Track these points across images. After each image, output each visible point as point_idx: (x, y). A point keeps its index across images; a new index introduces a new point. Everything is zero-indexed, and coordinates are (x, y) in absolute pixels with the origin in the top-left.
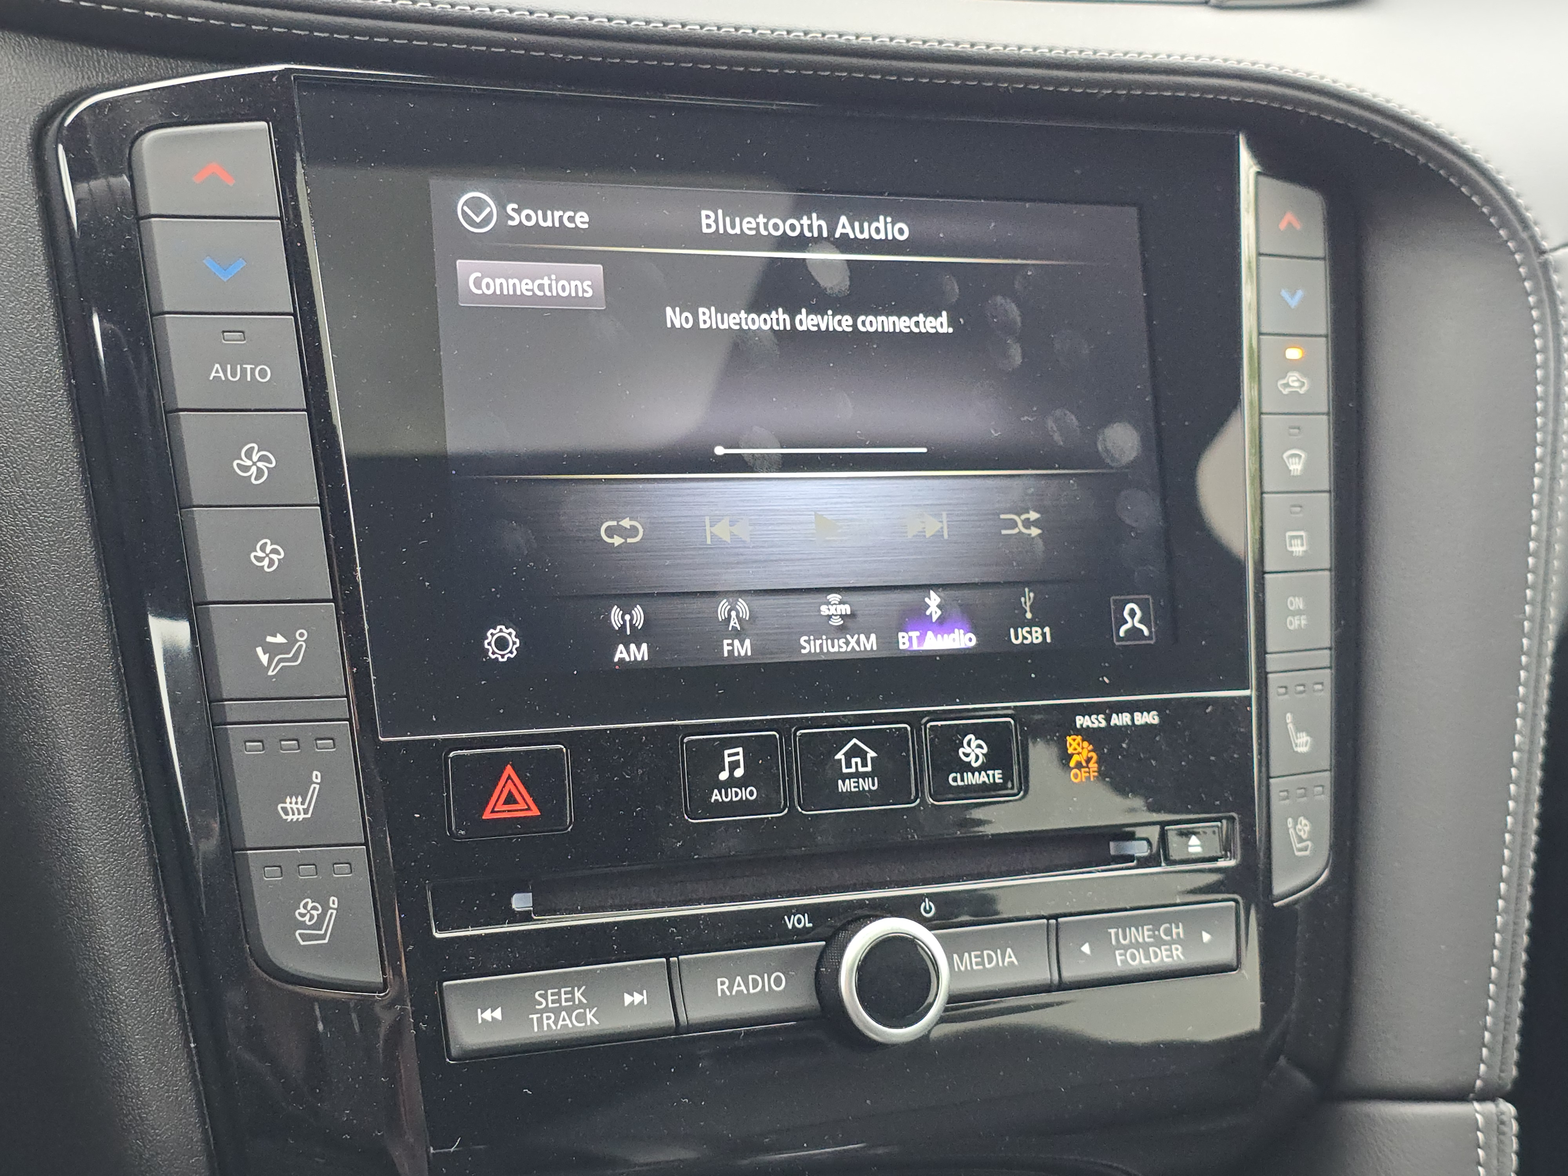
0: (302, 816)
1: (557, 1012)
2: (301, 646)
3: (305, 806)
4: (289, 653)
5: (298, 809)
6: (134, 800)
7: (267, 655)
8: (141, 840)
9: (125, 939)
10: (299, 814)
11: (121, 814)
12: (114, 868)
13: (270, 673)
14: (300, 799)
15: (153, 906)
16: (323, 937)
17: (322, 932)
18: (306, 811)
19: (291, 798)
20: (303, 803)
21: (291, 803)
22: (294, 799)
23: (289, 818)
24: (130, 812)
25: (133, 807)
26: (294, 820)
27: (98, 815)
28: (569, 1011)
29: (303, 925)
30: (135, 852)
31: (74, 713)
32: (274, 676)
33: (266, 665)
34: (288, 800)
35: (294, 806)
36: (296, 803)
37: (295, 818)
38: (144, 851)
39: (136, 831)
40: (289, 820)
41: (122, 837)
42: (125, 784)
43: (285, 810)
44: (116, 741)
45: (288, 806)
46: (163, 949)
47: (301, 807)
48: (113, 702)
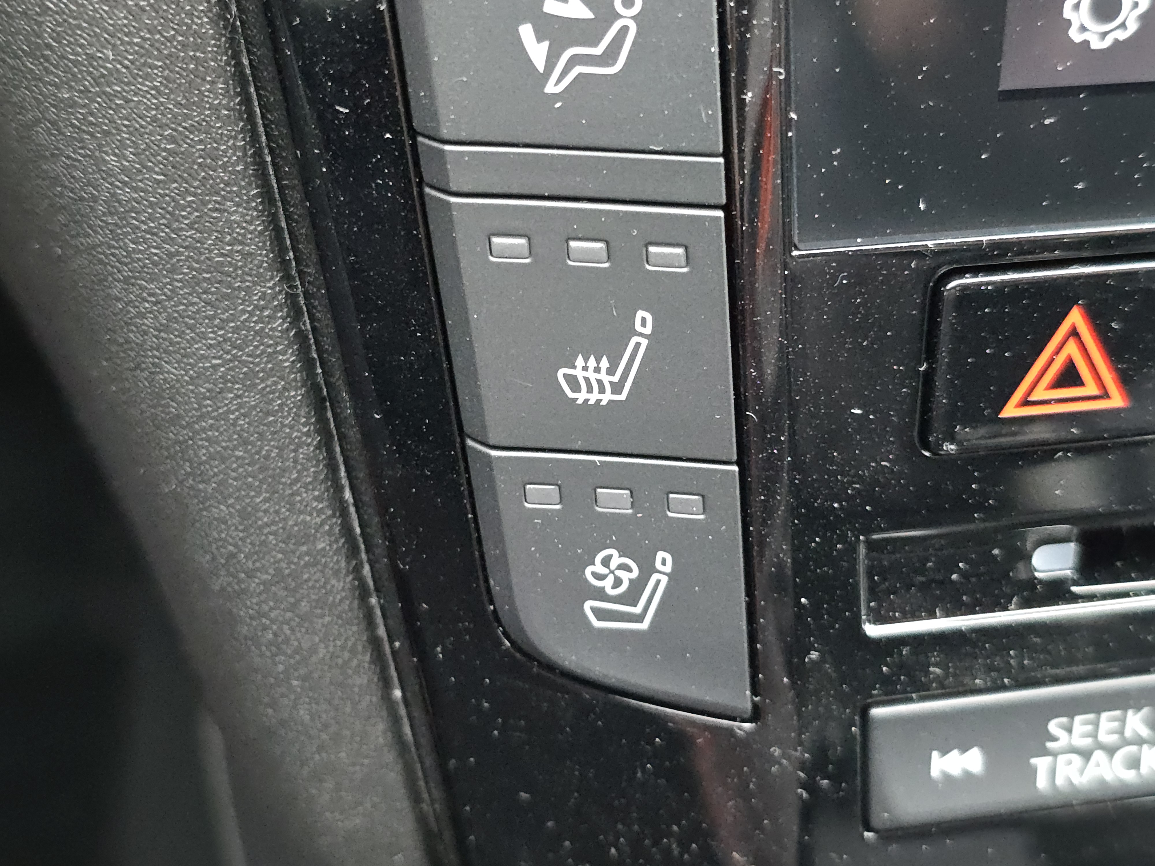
0: (607, 397)
1: (1086, 755)
2: (625, 29)
3: (616, 378)
4: (595, 44)
5: (600, 382)
6: (270, 284)
7: (546, 44)
8: (287, 360)
9: (266, 531)
10: (602, 390)
11: (244, 311)
12: (237, 410)
13: (551, 88)
14: (605, 363)
15: (315, 478)
16: (639, 618)
17: (638, 610)
18: (617, 388)
19: (586, 360)
20: (611, 372)
21: (585, 369)
22: (592, 362)
23: (581, 397)
24: (263, 308)
25: (268, 298)
26: (591, 402)
27: (198, 312)
28: (1111, 751)
29: (600, 595)
30: (275, 383)
31: (132, 104)
32: (556, 97)
33: (541, 68)
34: (580, 362)
35: (593, 377)
36: (597, 370)
37: (593, 398)
38: (295, 380)
39: (277, 344)
40: (580, 402)
41: (249, 356)
42: (250, 254)
43: (573, 382)
44: (224, 167)
45: (579, 373)
46: (338, 549)
47: (606, 379)
48: (213, 83)
